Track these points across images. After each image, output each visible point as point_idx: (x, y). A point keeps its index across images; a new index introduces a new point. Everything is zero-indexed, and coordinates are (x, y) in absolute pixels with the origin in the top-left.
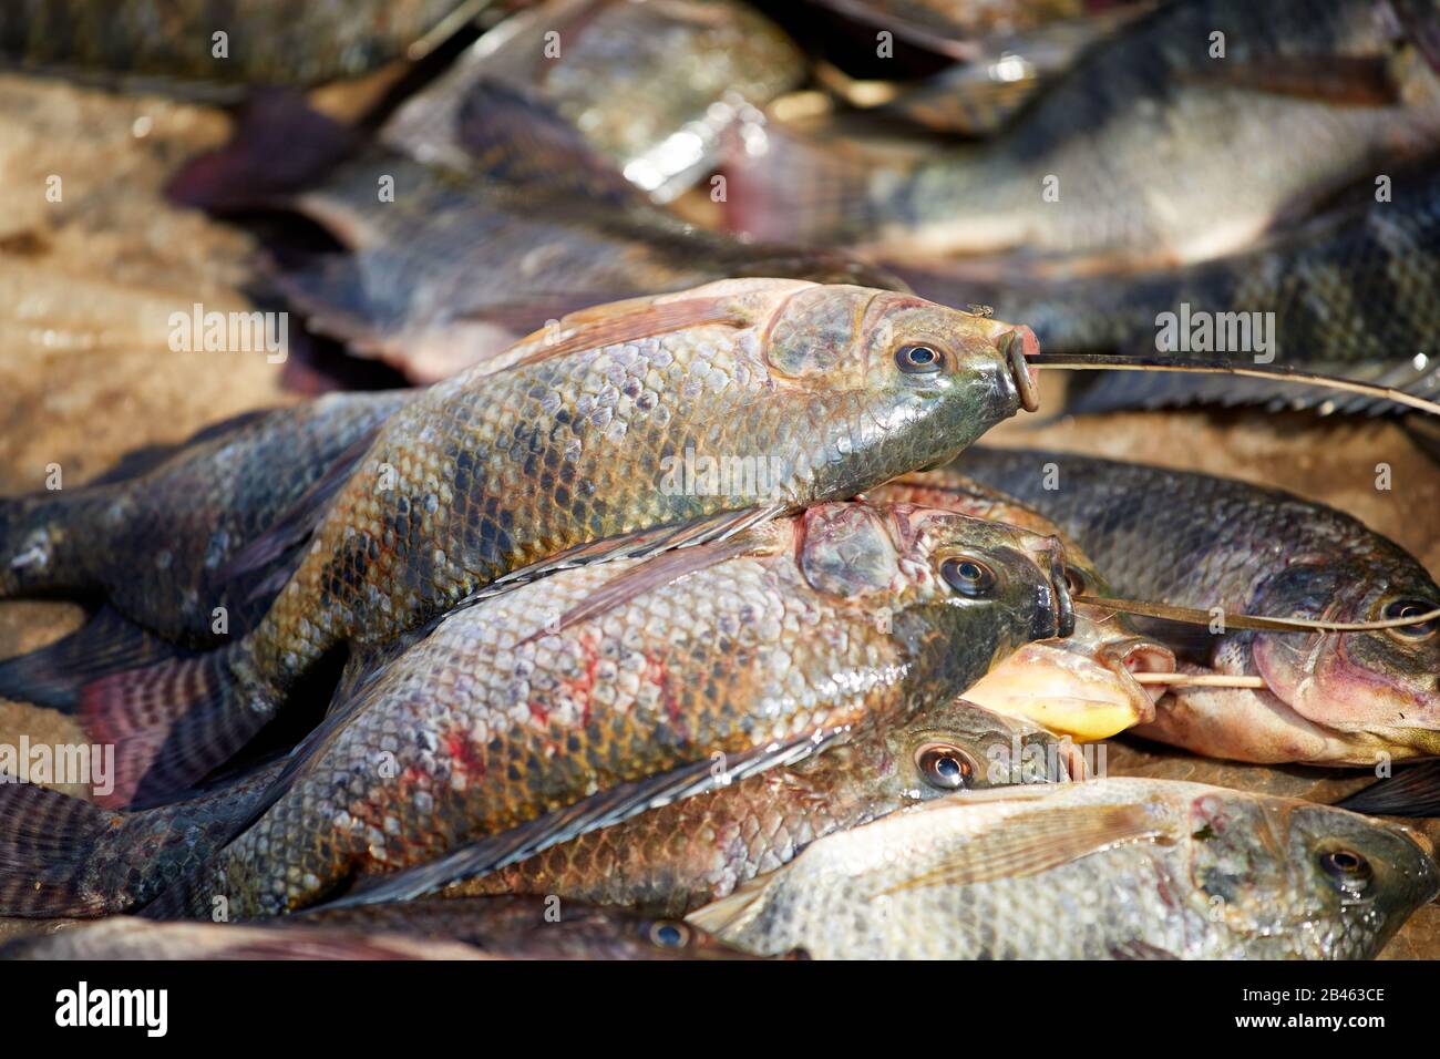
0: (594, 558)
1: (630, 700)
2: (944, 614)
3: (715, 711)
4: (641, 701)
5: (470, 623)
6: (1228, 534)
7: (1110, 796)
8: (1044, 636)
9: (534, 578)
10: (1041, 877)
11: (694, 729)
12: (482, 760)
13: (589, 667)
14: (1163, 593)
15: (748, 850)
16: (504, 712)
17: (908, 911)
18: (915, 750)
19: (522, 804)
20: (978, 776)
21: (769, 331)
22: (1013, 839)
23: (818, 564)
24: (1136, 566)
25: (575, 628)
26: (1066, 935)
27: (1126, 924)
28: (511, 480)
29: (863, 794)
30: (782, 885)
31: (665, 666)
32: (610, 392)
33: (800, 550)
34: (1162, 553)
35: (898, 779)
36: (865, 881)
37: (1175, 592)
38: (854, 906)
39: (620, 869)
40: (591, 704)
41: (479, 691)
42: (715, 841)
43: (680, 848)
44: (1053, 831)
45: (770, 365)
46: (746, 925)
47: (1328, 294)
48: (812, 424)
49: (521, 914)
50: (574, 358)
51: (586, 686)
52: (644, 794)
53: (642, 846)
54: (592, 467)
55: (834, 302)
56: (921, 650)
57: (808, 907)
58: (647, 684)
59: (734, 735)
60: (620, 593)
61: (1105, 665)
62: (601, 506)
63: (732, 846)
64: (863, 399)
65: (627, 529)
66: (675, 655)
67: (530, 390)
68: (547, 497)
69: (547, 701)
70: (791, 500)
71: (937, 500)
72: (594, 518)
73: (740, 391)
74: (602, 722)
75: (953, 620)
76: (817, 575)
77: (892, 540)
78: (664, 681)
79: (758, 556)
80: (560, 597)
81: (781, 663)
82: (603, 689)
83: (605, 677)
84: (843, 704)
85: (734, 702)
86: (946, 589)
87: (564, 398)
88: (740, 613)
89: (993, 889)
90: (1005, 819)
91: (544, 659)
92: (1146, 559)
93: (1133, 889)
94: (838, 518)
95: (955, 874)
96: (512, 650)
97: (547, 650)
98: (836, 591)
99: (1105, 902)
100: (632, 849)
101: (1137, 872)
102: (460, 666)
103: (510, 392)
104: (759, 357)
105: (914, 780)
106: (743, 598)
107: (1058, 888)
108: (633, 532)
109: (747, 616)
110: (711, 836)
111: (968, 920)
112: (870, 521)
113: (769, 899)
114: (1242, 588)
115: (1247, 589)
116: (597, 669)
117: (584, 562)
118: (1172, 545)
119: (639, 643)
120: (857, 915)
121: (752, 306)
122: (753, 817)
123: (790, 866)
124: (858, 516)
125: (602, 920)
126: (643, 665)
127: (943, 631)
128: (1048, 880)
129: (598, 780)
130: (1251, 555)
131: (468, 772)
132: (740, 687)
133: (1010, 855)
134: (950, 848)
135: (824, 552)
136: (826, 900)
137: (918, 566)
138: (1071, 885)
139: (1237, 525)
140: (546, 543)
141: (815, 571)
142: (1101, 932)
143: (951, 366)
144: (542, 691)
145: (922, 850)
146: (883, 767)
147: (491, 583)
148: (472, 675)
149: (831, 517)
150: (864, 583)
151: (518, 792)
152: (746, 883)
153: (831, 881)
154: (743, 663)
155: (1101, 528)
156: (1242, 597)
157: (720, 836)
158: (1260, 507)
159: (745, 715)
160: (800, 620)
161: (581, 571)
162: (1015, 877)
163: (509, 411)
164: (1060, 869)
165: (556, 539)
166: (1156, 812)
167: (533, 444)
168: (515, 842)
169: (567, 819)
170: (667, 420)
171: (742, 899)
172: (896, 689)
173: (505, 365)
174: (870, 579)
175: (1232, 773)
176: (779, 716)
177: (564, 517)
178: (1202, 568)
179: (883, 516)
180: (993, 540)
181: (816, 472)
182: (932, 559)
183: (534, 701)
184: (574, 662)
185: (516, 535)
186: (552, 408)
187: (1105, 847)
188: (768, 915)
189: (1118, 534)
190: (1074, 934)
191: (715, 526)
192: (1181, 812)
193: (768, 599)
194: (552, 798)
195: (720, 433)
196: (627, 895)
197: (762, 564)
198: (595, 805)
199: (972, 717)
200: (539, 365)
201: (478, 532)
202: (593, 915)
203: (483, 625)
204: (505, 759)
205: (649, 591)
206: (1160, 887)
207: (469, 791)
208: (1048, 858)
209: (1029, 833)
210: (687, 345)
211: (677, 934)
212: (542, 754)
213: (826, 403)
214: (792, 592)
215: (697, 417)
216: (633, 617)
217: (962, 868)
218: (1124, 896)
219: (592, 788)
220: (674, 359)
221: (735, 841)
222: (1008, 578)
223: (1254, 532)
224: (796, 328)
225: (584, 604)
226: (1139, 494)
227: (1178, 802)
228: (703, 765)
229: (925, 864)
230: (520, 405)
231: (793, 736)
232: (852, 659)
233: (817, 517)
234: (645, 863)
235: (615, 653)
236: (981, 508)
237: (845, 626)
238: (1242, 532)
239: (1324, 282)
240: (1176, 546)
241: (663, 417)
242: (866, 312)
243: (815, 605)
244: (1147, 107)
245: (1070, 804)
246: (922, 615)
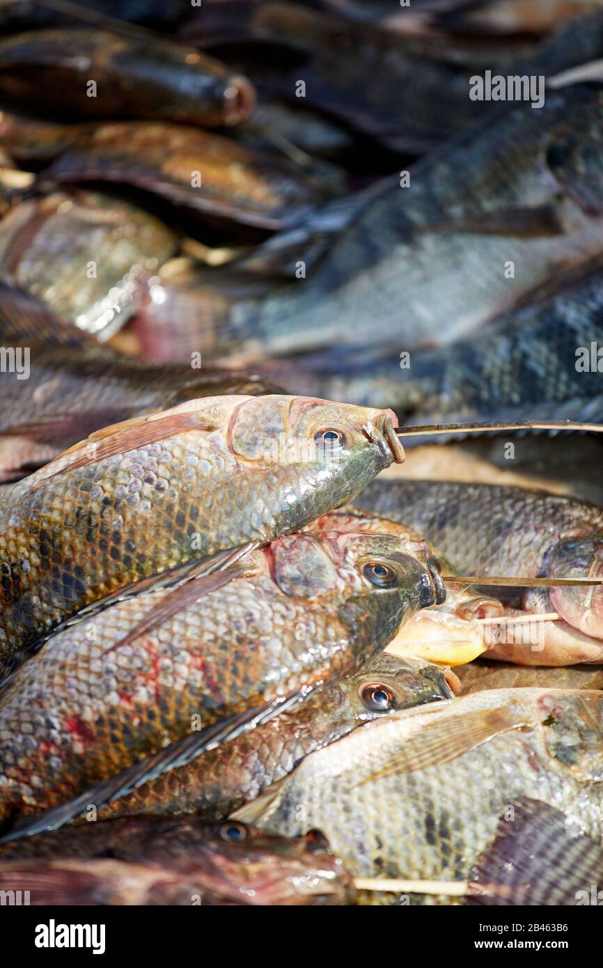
0: (142, 590)
1: (183, 682)
2: (371, 601)
3: (239, 683)
4: (192, 683)
5: (67, 643)
6: (518, 523)
7: (485, 703)
8: (428, 605)
9: (103, 608)
10: (455, 762)
11: (227, 697)
12: (92, 732)
13: (154, 663)
14: (484, 565)
15: (265, 767)
16: (102, 699)
17: (376, 795)
18: (358, 688)
19: (122, 757)
20: (400, 700)
21: (229, 431)
22: (431, 740)
23: (287, 578)
24: (463, 549)
25: (140, 640)
26: (478, 799)
27: (513, 786)
28: (79, 547)
29: (331, 721)
30: (290, 787)
31: (203, 658)
32: (135, 482)
33: (273, 570)
34: (478, 539)
35: (351, 709)
36: (344, 779)
37: (492, 563)
38: (340, 796)
39: (184, 790)
40: (160, 688)
41: (83, 687)
42: (243, 765)
43: (221, 772)
44: (456, 731)
45: (236, 453)
46: (271, 817)
47: (543, 360)
48: (269, 488)
49: (134, 831)
50: (105, 462)
51: (154, 676)
52: (201, 742)
53: (196, 773)
54: (132, 533)
55: (268, 407)
56: (360, 626)
57: (310, 800)
58: (194, 670)
59: (254, 696)
60: (165, 613)
61: (463, 618)
62: (142, 557)
63: (254, 766)
64: (299, 469)
65: (160, 570)
66: (208, 650)
67: (80, 486)
68: (104, 555)
69: (129, 689)
70: (263, 539)
71: (335, 522)
72: (138, 565)
73: (221, 473)
74: (167, 699)
75: (376, 604)
76: (288, 586)
77: (330, 557)
78: (204, 667)
79: (247, 577)
80: (125, 619)
81: (276, 647)
82: (166, 677)
83: (165, 669)
84: (317, 667)
85: (250, 675)
86: (369, 585)
87: (104, 489)
88: (245, 617)
89: (426, 774)
90: (423, 726)
91: (123, 661)
92: (468, 543)
93: (514, 763)
94: (293, 545)
95: (400, 767)
96: (101, 658)
97: (124, 655)
98: (301, 595)
99: (498, 774)
100: (190, 776)
101: (513, 752)
102: (67, 672)
103: (66, 488)
104: (227, 449)
105: (361, 708)
106: (245, 607)
107: (467, 768)
108: (165, 571)
109: (250, 618)
110: (240, 761)
111: (415, 796)
112: (312, 545)
113: (283, 798)
114: (535, 557)
115: (537, 558)
116: (159, 664)
117: (135, 594)
118: (483, 533)
119: (184, 644)
120: (344, 802)
121: (215, 416)
122: (265, 745)
123: (294, 774)
124: (304, 544)
125: (188, 828)
126: (188, 658)
127: (371, 611)
128: (459, 764)
129: (170, 737)
130: (536, 535)
131: (83, 741)
132: (252, 666)
133: (432, 751)
134: (393, 750)
135: (289, 570)
136: (322, 794)
137: (350, 572)
138: (475, 765)
139: (522, 516)
140: (108, 584)
141: (286, 583)
142: (498, 794)
143: (349, 441)
144: (125, 683)
145: (376, 753)
146: (340, 702)
147: (74, 614)
148: (76, 678)
149: (288, 546)
150: (318, 588)
151: (118, 749)
152: (266, 789)
153: (323, 781)
154: (253, 649)
155: (435, 526)
156: (535, 563)
157: (245, 760)
158: (534, 503)
159: (258, 683)
160: (284, 617)
161: (134, 600)
162: (439, 764)
163: (69, 501)
164: (465, 756)
165: (114, 581)
166: (517, 711)
167: (89, 521)
168: (120, 783)
169: (152, 764)
170: (177, 497)
171: (266, 799)
172: (349, 653)
173: (57, 470)
174: (322, 584)
175: (543, 674)
176: (280, 680)
177: (117, 566)
178: (506, 546)
179: (320, 541)
180: (389, 548)
181: (276, 519)
182: (357, 566)
183: (121, 691)
184: (144, 662)
185: (88, 581)
186: (98, 496)
187: (489, 739)
188: (285, 808)
189: (447, 529)
190: (482, 797)
191: (217, 561)
192: (532, 709)
193: (260, 605)
194: (141, 751)
195: (212, 500)
196: (191, 806)
197: (250, 582)
198: (170, 753)
199: (388, 662)
200: (82, 469)
201: (61, 582)
202: (181, 826)
203: (77, 643)
204: (107, 730)
205: (183, 609)
206: (530, 759)
207: (86, 754)
208: (456, 750)
209: (441, 734)
210: (180, 446)
211: (238, 831)
212: (131, 724)
213: (276, 474)
214: (275, 599)
215: (196, 493)
216: (176, 628)
217: (403, 762)
218: (508, 769)
219: (166, 742)
220: (173, 456)
221: (256, 762)
222: (404, 572)
223: (534, 519)
224: (248, 427)
225: (143, 622)
226: (455, 502)
227: (529, 703)
228: (234, 718)
229: (380, 762)
230: (76, 497)
231: (290, 692)
232: (319, 637)
233: (279, 547)
234: (200, 784)
235: (169, 653)
236: (364, 524)
237: (312, 617)
238: (526, 520)
239: (539, 352)
240: (487, 534)
241: (174, 495)
242: (290, 412)
243: (291, 605)
244: (403, 250)
245: (462, 712)
246: (357, 603)
